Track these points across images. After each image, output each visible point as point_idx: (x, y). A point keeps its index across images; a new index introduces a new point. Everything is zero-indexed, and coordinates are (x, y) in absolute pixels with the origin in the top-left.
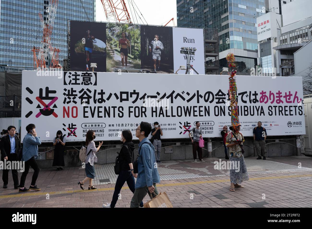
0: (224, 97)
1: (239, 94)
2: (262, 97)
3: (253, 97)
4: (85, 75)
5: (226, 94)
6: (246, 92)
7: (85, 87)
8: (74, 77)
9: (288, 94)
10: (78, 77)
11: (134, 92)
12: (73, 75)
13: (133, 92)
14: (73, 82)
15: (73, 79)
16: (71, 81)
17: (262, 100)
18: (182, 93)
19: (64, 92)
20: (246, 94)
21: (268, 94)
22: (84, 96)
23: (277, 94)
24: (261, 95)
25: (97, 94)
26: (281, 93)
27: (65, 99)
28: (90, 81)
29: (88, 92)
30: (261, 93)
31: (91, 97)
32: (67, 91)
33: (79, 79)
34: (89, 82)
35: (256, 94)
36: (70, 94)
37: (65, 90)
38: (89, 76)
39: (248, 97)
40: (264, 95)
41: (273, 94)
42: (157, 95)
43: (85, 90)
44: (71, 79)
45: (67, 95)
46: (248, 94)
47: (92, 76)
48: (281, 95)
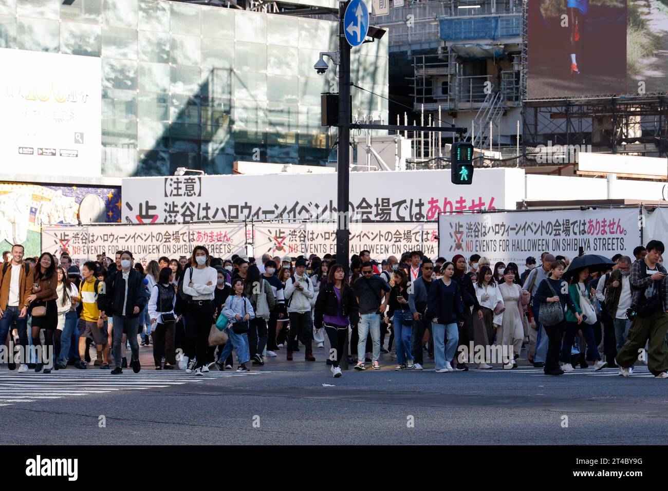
0: (369, 210)
1: (394, 205)
2: (431, 209)
3: (415, 210)
4: (188, 182)
5: (373, 205)
6: (404, 201)
7: (188, 200)
8: (175, 185)
9: (477, 202)
10: (180, 185)
11: (246, 206)
12: (175, 182)
13: (244, 205)
14: (175, 192)
15: (175, 188)
16: (172, 191)
17: (430, 214)
18: (309, 204)
19: (165, 207)
20: (404, 205)
21: (441, 204)
22: (186, 214)
23: (457, 202)
24: (430, 206)
25: (201, 209)
26: (464, 201)
27: (166, 217)
28: (193, 190)
29: (191, 207)
30: (429, 203)
31: (194, 214)
32: (168, 206)
33: (181, 188)
34: (192, 192)
35: (420, 205)
36: (172, 210)
37: (166, 204)
38: (192, 182)
39: (408, 210)
40: (434, 205)
41: (450, 203)
42: (274, 209)
43: (188, 204)
44: (172, 188)
45: (168, 212)
46: (408, 203)
47: (195, 182)
48: (464, 204)
